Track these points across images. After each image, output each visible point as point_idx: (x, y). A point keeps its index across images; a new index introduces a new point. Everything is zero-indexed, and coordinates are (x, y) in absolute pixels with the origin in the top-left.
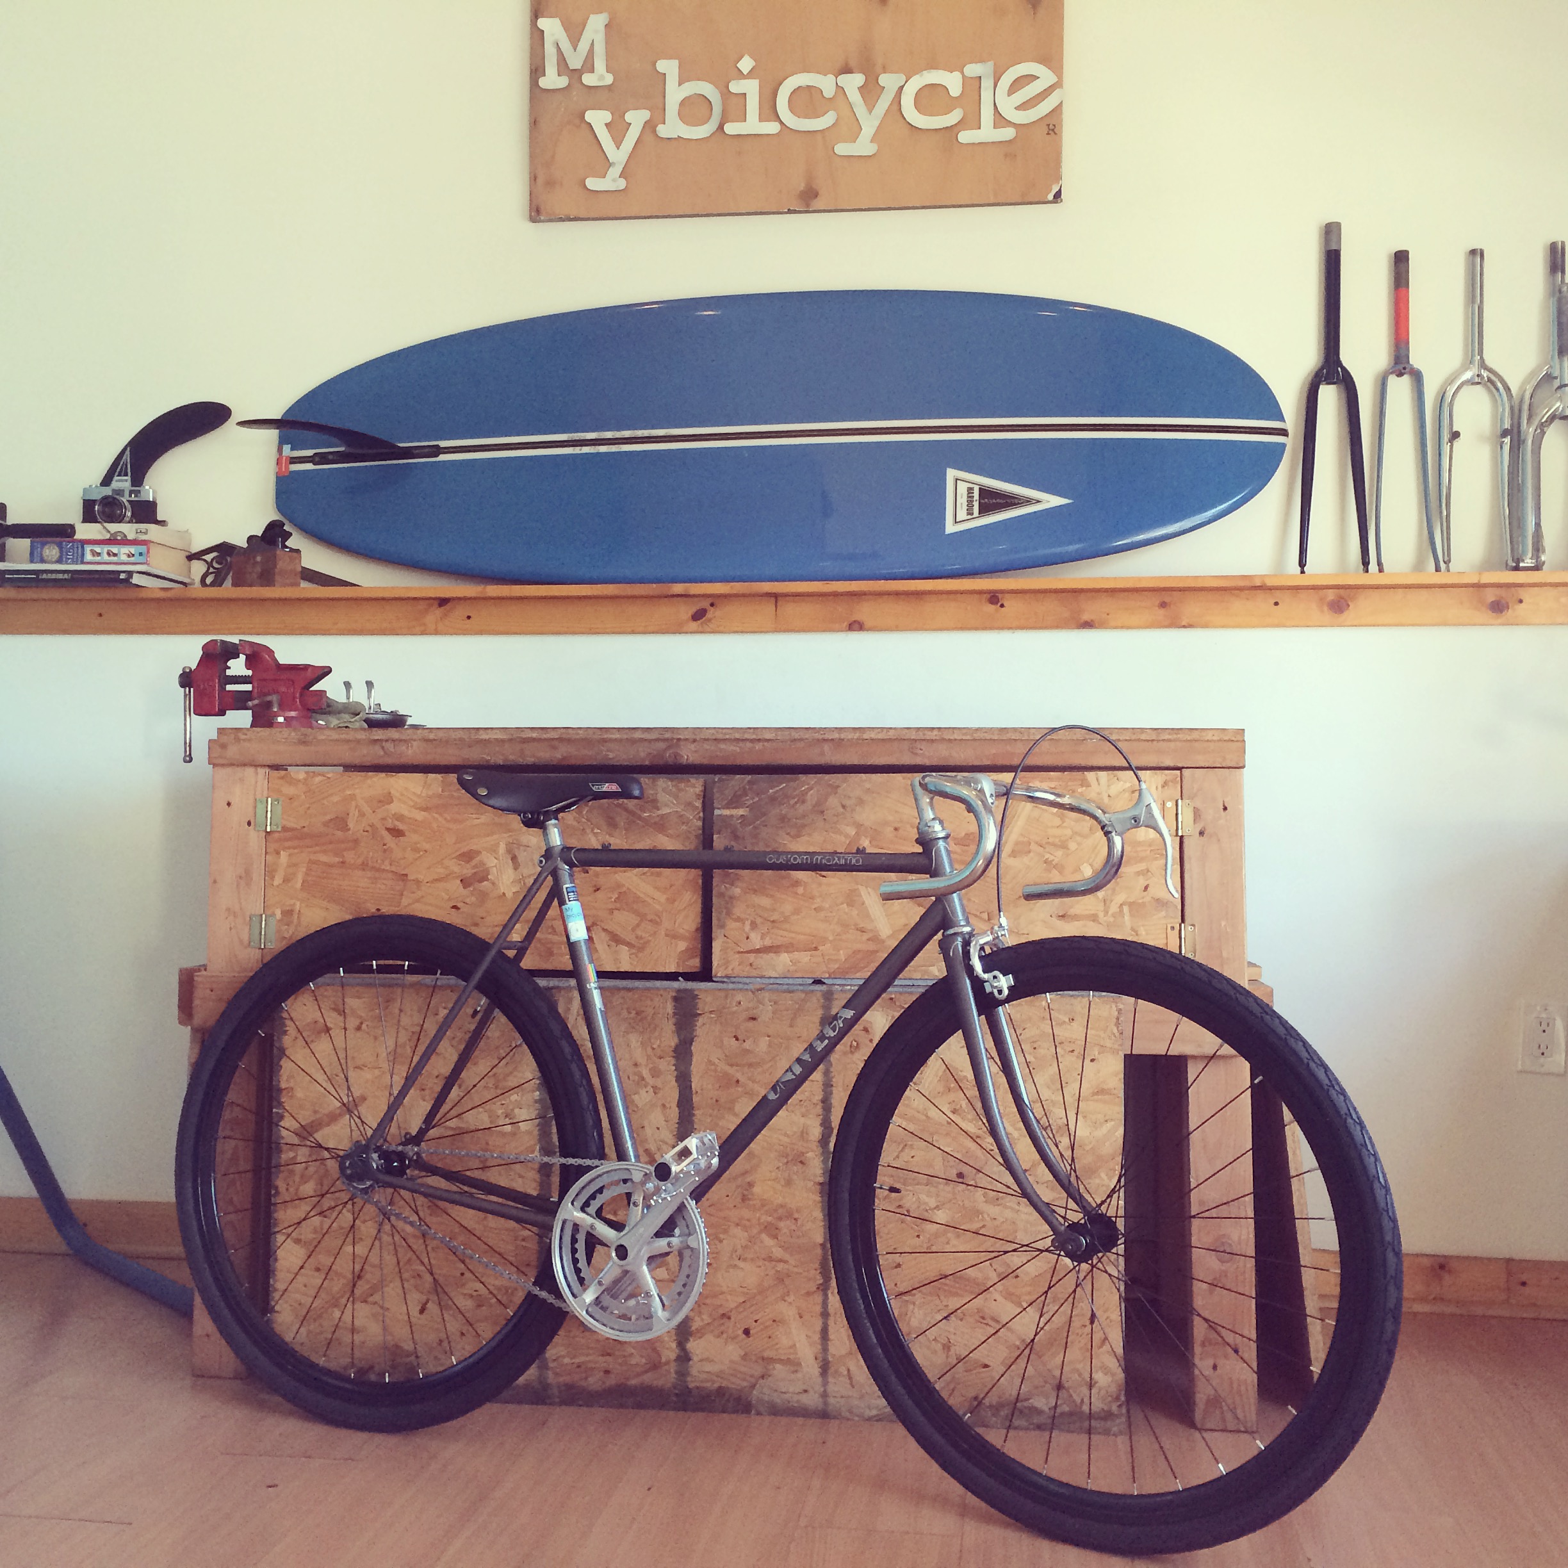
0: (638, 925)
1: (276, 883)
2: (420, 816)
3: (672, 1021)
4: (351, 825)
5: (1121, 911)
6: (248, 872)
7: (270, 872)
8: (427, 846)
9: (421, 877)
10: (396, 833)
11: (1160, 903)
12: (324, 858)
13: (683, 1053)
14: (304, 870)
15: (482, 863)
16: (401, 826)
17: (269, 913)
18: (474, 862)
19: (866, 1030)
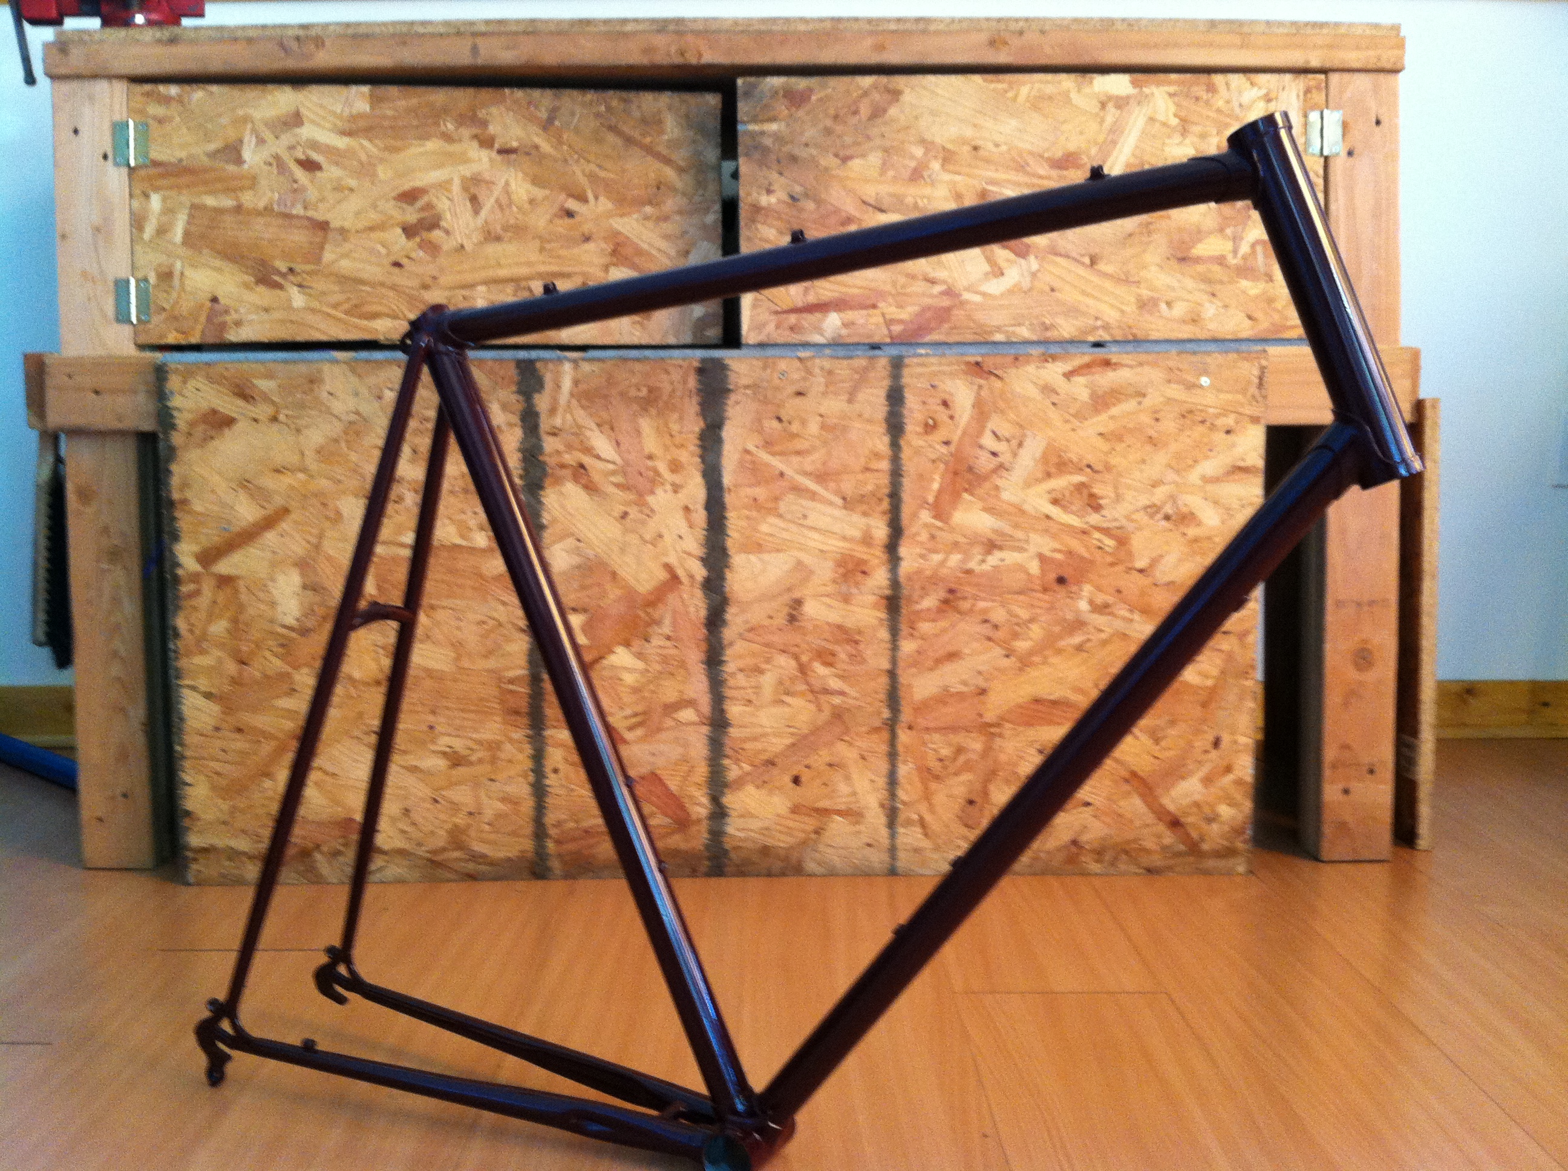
1: (147, 236)
2: (341, 143)
3: (695, 400)
4: (247, 154)
6: (107, 221)
7: (137, 222)
8: (352, 183)
9: (347, 224)
10: (310, 166)
12: (210, 201)
13: (710, 440)
14: (185, 217)
15: (429, 206)
16: (315, 157)
17: (140, 275)
18: (420, 203)
19: (945, 404)
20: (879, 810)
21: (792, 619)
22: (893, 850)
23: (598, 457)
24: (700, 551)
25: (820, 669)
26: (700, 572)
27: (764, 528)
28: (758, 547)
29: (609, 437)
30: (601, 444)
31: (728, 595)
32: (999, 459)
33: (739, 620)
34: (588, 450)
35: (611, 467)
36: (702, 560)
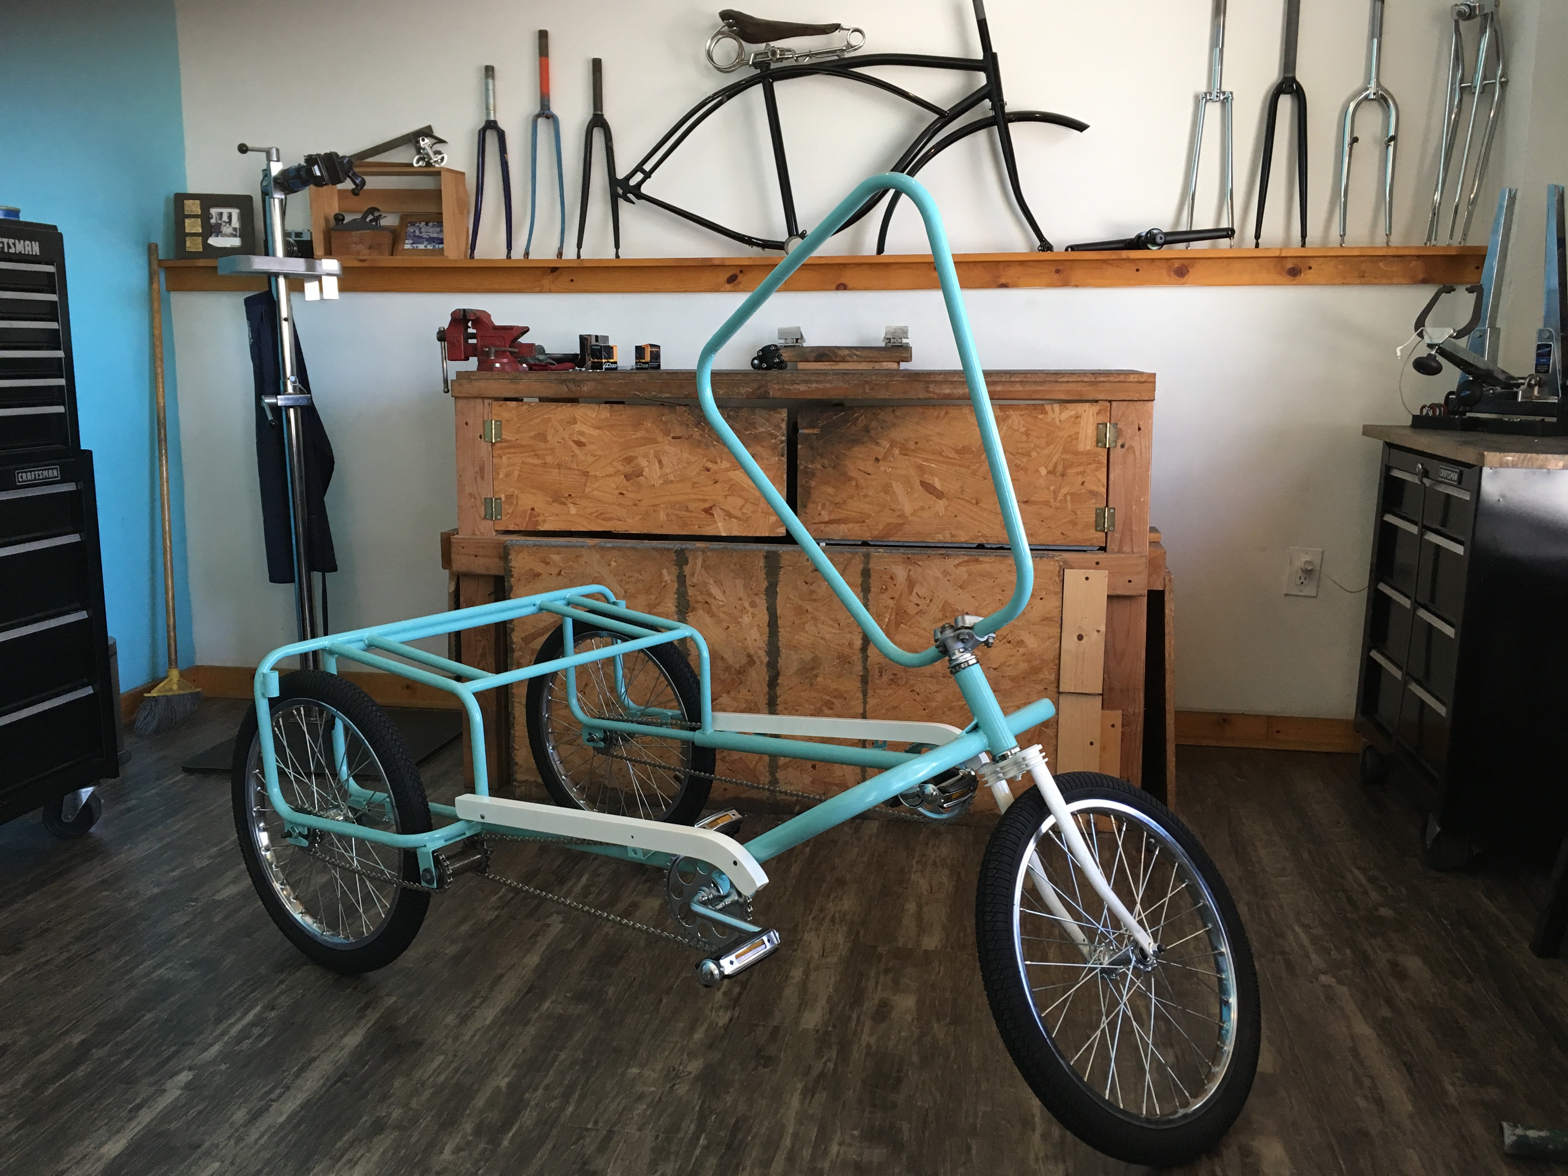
0: (743, 506)
1: (501, 476)
2: (596, 432)
3: (764, 571)
4: (549, 438)
5: (1065, 500)
6: (482, 469)
7: (496, 470)
8: (601, 453)
9: (598, 473)
10: (580, 444)
11: (1093, 494)
13: (771, 592)
14: (519, 468)
15: (638, 465)
16: (583, 439)
17: (497, 497)
18: (632, 464)
19: (892, 578)
21: (812, 684)
23: (715, 598)
24: (766, 648)
26: (766, 659)
27: (798, 637)
28: (793, 646)
29: (720, 588)
30: (715, 591)
31: (779, 670)
32: (920, 608)
33: (785, 683)
34: (710, 595)
35: (721, 603)
36: (766, 651)
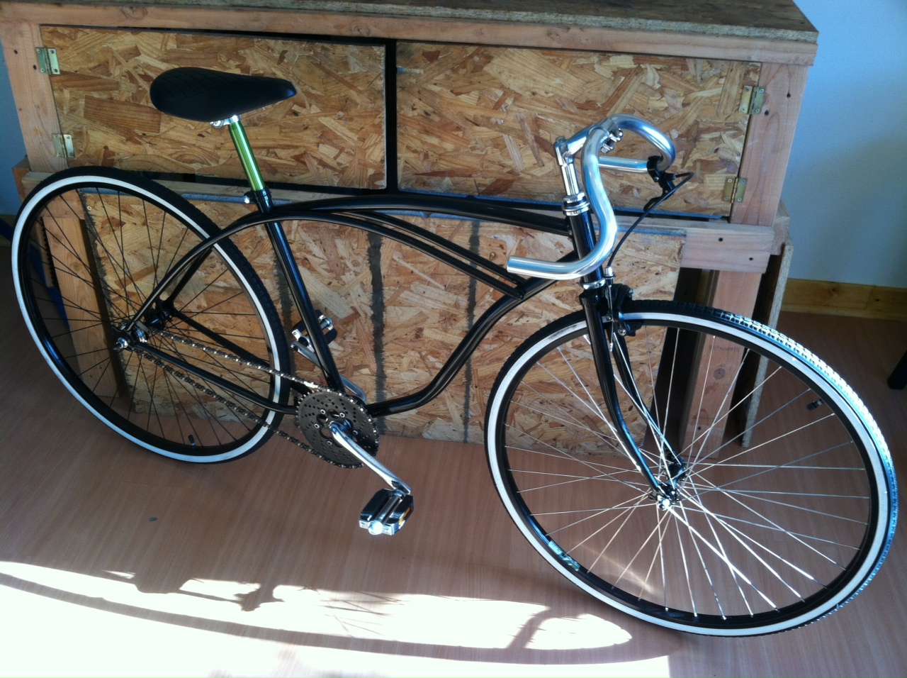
1: (65, 112)
2: (163, 66)
4: (112, 71)
7: (58, 104)
10: (147, 78)
11: (725, 163)
12: (96, 95)
14: (84, 103)
16: (150, 73)
19: (502, 247)
20: (459, 418)
21: (417, 336)
22: (466, 434)
23: (314, 255)
24: (370, 303)
25: (431, 359)
26: (370, 312)
27: (403, 295)
28: (401, 304)
29: (320, 247)
31: (384, 323)
33: (391, 334)
34: (310, 252)
35: (322, 261)
36: (370, 306)
